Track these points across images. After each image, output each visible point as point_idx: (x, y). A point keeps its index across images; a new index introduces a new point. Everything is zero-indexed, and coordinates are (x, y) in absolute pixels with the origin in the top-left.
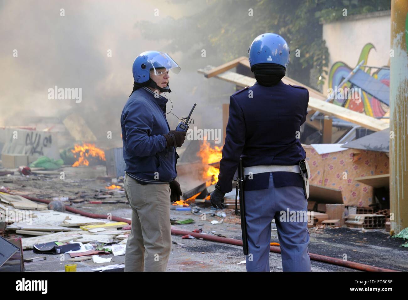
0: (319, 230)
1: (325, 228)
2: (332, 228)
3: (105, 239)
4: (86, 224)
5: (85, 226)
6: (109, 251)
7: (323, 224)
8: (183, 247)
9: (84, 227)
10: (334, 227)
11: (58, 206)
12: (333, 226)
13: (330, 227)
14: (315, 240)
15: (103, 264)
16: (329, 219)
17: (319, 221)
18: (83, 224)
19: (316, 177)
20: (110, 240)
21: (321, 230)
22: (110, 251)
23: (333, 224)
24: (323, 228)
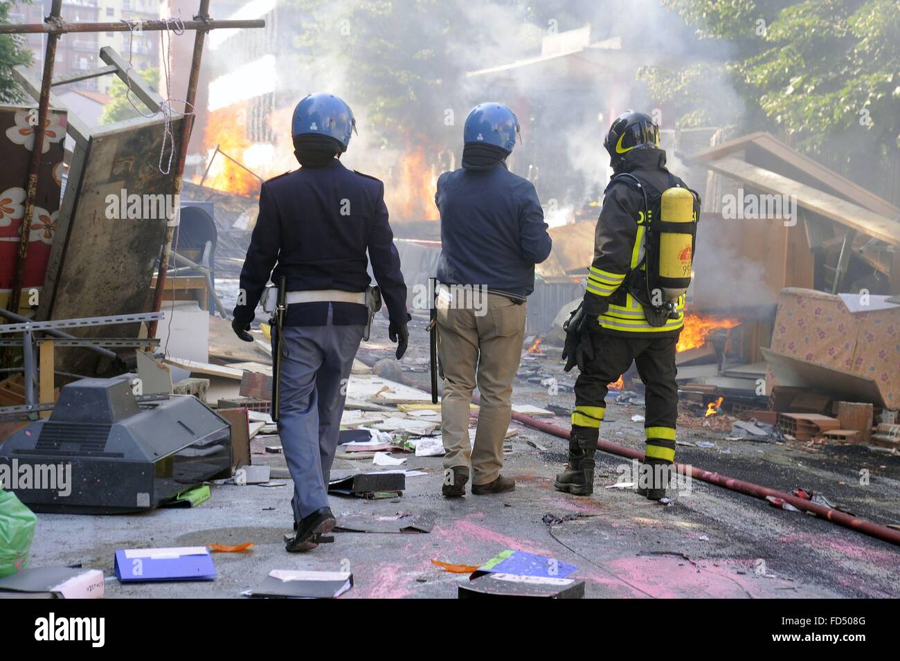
0: (815, 446)
1: (826, 443)
2: (840, 444)
3: (419, 428)
4: (409, 401)
5: (407, 405)
6: (411, 448)
7: (825, 436)
8: (542, 453)
9: (402, 406)
10: (843, 443)
11: (389, 370)
12: (843, 441)
13: (834, 442)
14: (789, 461)
15: (383, 468)
16: (842, 428)
17: (821, 431)
18: (404, 401)
19: (841, 353)
20: (426, 430)
21: (819, 446)
22: (413, 447)
23: (843, 437)
24: (822, 444)
